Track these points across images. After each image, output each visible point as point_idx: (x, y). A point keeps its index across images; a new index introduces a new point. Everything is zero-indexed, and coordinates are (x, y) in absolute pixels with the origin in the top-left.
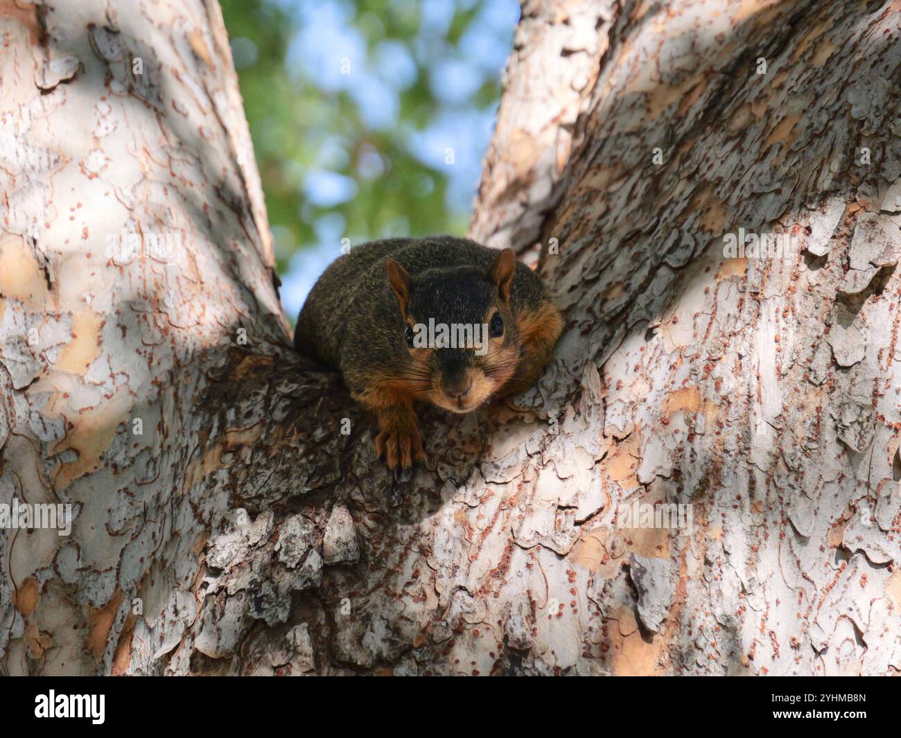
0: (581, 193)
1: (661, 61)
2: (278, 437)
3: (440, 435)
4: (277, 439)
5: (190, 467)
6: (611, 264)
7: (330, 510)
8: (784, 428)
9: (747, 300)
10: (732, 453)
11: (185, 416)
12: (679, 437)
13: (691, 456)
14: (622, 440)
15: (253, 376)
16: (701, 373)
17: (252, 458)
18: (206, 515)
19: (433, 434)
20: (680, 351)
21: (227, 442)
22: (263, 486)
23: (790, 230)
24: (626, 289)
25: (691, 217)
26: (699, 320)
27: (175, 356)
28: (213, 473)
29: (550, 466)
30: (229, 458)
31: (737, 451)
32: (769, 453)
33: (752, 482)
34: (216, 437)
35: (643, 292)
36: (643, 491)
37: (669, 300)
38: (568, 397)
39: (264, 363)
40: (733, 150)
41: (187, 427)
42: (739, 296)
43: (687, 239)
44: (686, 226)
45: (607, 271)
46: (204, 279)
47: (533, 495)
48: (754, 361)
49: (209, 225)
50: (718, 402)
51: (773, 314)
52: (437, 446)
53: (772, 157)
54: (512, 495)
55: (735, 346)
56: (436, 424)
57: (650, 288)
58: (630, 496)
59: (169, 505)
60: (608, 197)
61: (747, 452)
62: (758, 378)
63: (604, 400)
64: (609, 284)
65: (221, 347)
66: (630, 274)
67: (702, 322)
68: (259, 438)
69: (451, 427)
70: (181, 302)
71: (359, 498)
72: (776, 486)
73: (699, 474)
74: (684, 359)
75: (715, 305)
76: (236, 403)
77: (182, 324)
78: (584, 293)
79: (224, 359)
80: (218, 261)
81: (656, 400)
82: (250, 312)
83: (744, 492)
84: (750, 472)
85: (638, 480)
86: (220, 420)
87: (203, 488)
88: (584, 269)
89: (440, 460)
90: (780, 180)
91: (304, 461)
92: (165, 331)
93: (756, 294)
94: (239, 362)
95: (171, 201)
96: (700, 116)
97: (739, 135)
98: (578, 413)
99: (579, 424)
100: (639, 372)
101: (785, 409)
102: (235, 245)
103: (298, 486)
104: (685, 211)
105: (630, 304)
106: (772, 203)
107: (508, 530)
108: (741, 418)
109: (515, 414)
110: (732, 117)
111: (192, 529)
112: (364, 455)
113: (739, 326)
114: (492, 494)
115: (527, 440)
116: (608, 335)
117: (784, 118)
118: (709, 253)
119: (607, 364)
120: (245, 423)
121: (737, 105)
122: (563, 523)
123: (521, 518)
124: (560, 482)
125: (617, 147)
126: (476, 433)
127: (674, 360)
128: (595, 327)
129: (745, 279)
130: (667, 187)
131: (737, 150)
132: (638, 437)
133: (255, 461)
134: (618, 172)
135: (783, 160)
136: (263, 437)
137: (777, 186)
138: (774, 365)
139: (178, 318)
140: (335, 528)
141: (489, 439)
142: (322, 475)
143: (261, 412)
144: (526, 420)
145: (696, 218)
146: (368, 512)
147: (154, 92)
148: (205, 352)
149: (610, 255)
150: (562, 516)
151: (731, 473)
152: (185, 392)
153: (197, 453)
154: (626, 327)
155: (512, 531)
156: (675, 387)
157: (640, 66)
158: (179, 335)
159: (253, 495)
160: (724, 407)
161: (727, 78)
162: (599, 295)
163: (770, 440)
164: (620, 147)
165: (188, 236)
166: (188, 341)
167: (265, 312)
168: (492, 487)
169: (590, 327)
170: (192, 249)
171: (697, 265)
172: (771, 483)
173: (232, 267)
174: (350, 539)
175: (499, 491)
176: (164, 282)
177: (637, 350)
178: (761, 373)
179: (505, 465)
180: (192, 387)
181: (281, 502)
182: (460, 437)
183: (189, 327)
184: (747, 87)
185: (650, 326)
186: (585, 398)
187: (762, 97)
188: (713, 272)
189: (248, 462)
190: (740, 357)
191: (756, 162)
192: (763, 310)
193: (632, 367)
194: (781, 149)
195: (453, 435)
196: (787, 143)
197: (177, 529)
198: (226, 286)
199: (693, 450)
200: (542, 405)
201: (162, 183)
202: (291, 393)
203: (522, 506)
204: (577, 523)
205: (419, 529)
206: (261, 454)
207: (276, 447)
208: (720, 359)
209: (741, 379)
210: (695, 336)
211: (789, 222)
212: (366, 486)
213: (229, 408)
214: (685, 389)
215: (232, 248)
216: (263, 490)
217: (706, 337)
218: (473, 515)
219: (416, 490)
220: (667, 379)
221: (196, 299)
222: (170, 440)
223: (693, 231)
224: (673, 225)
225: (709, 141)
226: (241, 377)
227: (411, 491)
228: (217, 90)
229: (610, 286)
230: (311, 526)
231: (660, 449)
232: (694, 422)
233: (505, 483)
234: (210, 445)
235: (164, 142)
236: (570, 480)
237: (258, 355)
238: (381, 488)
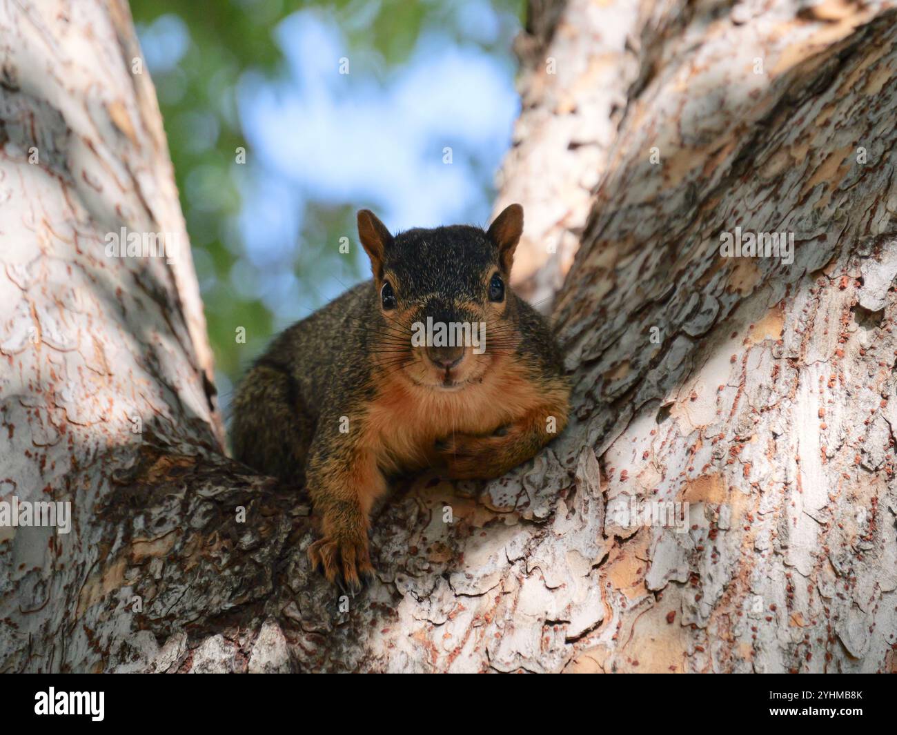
0: (584, 275)
1: (683, 122)
2: (196, 547)
3: (400, 541)
4: (195, 549)
5: (86, 587)
6: (616, 342)
7: (258, 629)
8: (831, 523)
9: (783, 368)
10: (764, 553)
11: (82, 529)
12: (697, 535)
13: (713, 556)
14: (627, 540)
15: (169, 479)
16: (726, 456)
17: (163, 572)
18: (103, 642)
19: (390, 540)
20: (700, 433)
21: (132, 555)
22: (176, 604)
23: (837, 282)
24: (633, 366)
25: (715, 279)
26: (722, 394)
27: (73, 458)
28: (114, 592)
29: (537, 574)
30: (134, 573)
31: (771, 550)
32: (812, 554)
33: (791, 590)
34: (119, 549)
35: (655, 367)
36: (652, 600)
37: (686, 374)
38: (560, 493)
39: (184, 464)
40: (766, 200)
41: (84, 540)
42: (773, 363)
43: (710, 303)
44: (708, 289)
45: (612, 351)
46: (112, 371)
47: (514, 609)
48: (793, 441)
49: (123, 312)
50: (747, 490)
51: (816, 384)
52: (396, 554)
53: (815, 200)
54: (488, 609)
55: (769, 423)
56: (394, 529)
57: (663, 362)
58: (636, 607)
59: (60, 634)
60: (614, 273)
61: (783, 552)
62: (797, 461)
63: (604, 494)
64: (613, 365)
65: (130, 447)
66: (639, 350)
67: (728, 396)
68: (172, 549)
69: (413, 532)
70: (83, 395)
71: (296, 615)
72: (820, 595)
73: (723, 578)
74: (705, 442)
75: (744, 376)
76: (146, 510)
77: (82, 420)
78: (583, 377)
79: (133, 460)
80: (133, 353)
81: (670, 491)
82: (171, 412)
83: (781, 602)
84: (788, 576)
85: (646, 587)
86: (125, 530)
87: (101, 609)
88: (584, 351)
89: (398, 570)
90: (824, 225)
91: (227, 572)
92: (61, 430)
93: (795, 360)
94: (153, 463)
95: (76, 281)
96: (728, 174)
97: (774, 182)
98: (573, 511)
99: (574, 522)
100: (649, 459)
101: (832, 500)
102: (156, 338)
103: (220, 602)
104: (707, 274)
105: (638, 382)
106: (814, 252)
107: (482, 651)
108: (776, 510)
109: (494, 515)
110: (766, 163)
111: (85, 660)
112: (303, 563)
113: (774, 398)
114: (463, 609)
115: (508, 545)
116: (611, 419)
117: (830, 155)
118: (736, 317)
119: (609, 452)
120: (156, 532)
121: (772, 150)
122: (551, 641)
123: (499, 637)
124: (549, 592)
125: (626, 220)
126: (445, 540)
127: (691, 443)
128: (595, 413)
129: (781, 343)
130: (686, 250)
131: (772, 199)
132: (647, 536)
133: (166, 576)
134: (629, 245)
135: (829, 202)
136: (177, 547)
137: (821, 231)
138: (817, 446)
139: (78, 414)
140: (263, 650)
141: (461, 546)
142: (250, 589)
143: (177, 519)
144: (507, 522)
145: (720, 279)
146: (305, 632)
147: (60, 159)
148: (110, 451)
149: (616, 332)
150: (550, 633)
151: (764, 577)
152: (84, 499)
153: (95, 570)
154: (633, 408)
155: (487, 652)
156: (693, 475)
157: (656, 130)
158: (79, 434)
159: (163, 615)
160: (754, 497)
161: (762, 128)
162: (600, 377)
163: (813, 537)
164: (633, 220)
165: (96, 323)
166: (90, 440)
167: (190, 415)
168: (463, 600)
169: (589, 412)
170: (100, 337)
171: (722, 331)
172: (815, 591)
173: (151, 362)
174: (282, 663)
175: (472, 606)
176: (62, 374)
177: (646, 434)
178: (802, 455)
179: (480, 574)
180: (91, 494)
181: (197, 623)
182: (425, 544)
183: (91, 424)
184: (785, 130)
185: (663, 404)
186: (581, 492)
187: (805, 136)
188: (741, 337)
189: (158, 576)
190: (775, 436)
191: (795, 207)
192: (804, 379)
193: (640, 455)
194: (825, 189)
195: (415, 541)
196: (833, 182)
197: (68, 661)
198: (141, 381)
199: (715, 549)
200: (527, 504)
201: (64, 261)
202: (215, 496)
203: (500, 622)
204: (569, 641)
205: (370, 651)
206: (174, 567)
207: (193, 558)
208: (749, 439)
209: (776, 463)
210: (718, 413)
211: (835, 272)
212: (303, 601)
213: (137, 514)
214: (707, 477)
215: (151, 340)
216: (176, 609)
217: (731, 414)
218: (438, 634)
219: (368, 605)
220: (683, 466)
221: (101, 392)
222: (64, 558)
223: (717, 294)
224: (692, 288)
225: (739, 193)
226: (153, 479)
227: (361, 606)
228: (142, 169)
229: (615, 367)
230: (234, 649)
231: (673, 550)
232: (717, 516)
233: (480, 595)
234: (112, 560)
235: (70, 214)
236: (561, 589)
237: (176, 455)
238: (324, 602)
